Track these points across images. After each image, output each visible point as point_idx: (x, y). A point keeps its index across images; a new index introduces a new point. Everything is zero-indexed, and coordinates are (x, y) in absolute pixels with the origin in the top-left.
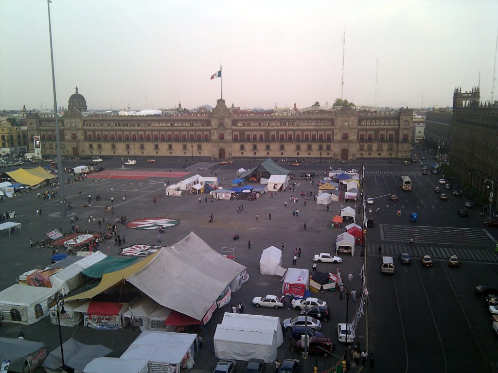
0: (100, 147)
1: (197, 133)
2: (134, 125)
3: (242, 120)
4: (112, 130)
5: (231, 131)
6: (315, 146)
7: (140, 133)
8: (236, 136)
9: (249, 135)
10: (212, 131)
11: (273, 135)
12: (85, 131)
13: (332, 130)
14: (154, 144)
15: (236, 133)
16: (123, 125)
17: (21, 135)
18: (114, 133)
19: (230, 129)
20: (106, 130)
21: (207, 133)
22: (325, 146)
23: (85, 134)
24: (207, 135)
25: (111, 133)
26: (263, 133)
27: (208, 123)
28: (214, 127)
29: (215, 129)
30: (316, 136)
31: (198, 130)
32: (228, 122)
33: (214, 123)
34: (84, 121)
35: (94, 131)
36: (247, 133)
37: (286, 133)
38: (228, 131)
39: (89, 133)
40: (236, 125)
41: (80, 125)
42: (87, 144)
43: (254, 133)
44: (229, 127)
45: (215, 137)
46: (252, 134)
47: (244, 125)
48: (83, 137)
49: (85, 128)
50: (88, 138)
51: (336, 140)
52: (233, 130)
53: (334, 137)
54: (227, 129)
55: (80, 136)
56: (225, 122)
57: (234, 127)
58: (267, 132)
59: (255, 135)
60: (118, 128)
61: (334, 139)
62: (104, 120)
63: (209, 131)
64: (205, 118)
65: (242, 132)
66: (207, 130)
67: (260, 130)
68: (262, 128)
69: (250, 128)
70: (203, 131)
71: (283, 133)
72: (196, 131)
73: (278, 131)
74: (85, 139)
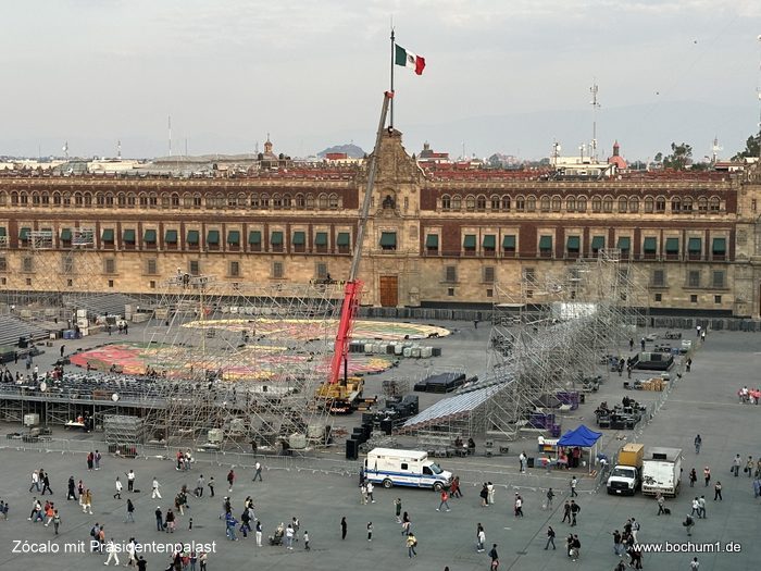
1: (317, 229)
3: (452, 192)
4: (65, 217)
5: (418, 225)
6: (676, 275)
8: (433, 238)
9: (471, 238)
10: (361, 223)
11: (547, 239)
13: (732, 226)
14: (186, 258)
15: (436, 230)
16: (100, 202)
18: (70, 225)
19: (415, 218)
21: (348, 229)
22: (706, 274)
24: (344, 235)
25: (63, 225)
26: (516, 233)
27: (350, 199)
28: (367, 211)
29: (371, 218)
30: (681, 244)
31: (319, 221)
32: (409, 197)
33: (369, 197)
36: (465, 231)
37: (586, 233)
38: (408, 225)
40: (433, 207)
43: (489, 231)
44: (411, 212)
45: (369, 241)
46: (480, 235)
47: (457, 206)
51: (742, 256)
52: (425, 223)
53: (737, 248)
54: (406, 219)
56: (401, 197)
57: (427, 213)
58: (528, 229)
59: (490, 239)
61: (737, 253)
63: (353, 222)
64: (342, 182)
65: (451, 229)
66: (345, 221)
67: (508, 223)
68: (512, 216)
69: (476, 215)
70: (332, 222)
71: (578, 232)
72: (312, 221)
73: (560, 226)
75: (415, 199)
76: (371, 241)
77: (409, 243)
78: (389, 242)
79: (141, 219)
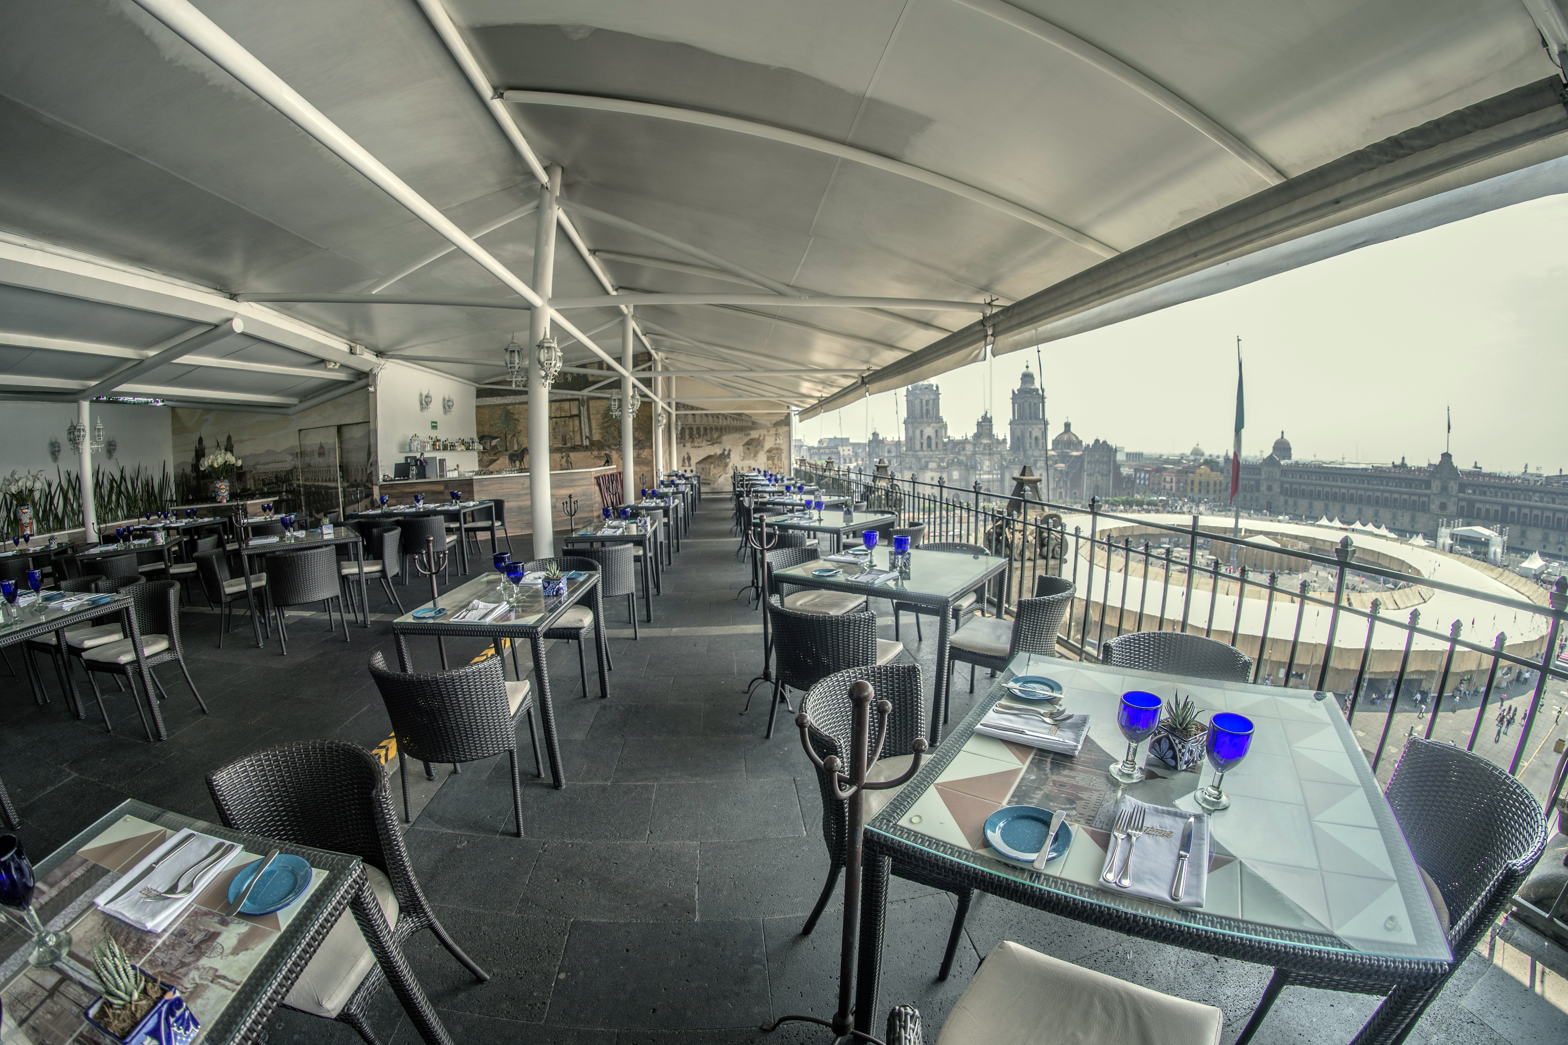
0: (1295, 504)
1: (1413, 498)
2: (1337, 481)
3: (1472, 485)
4: (1311, 485)
5: (1456, 499)
7: (1343, 490)
8: (1462, 507)
9: (1479, 509)
10: (1432, 497)
11: (1513, 513)
12: (1282, 483)
14: (1357, 506)
15: (1464, 504)
16: (1325, 479)
17: (1218, 483)
18: (1313, 488)
19: (1455, 496)
20: (1304, 484)
21: (1426, 499)
23: (1282, 486)
24: (1424, 502)
25: (1310, 488)
26: (1499, 508)
27: (1428, 485)
28: (1435, 491)
29: (1435, 495)
31: (1414, 494)
32: (1453, 486)
33: (1436, 485)
34: (1282, 471)
35: (1291, 484)
36: (1477, 505)
37: (1531, 512)
38: (1453, 499)
39: (1286, 485)
40: (1464, 492)
41: (1278, 476)
42: (1282, 499)
43: (1487, 506)
44: (1454, 494)
45: (1434, 507)
46: (1484, 507)
47: (1474, 493)
48: (1279, 490)
49: (1283, 479)
50: (1284, 492)
52: (1460, 500)
54: (1452, 496)
55: (1276, 488)
56: (1450, 486)
57: (1461, 495)
58: (1505, 507)
59: (1488, 510)
60: (1318, 482)
62: (1303, 472)
63: (1428, 496)
64: (1425, 478)
65: (1471, 503)
66: (1425, 495)
67: (1496, 503)
68: (1499, 499)
69: (1483, 498)
70: (1419, 495)
71: (1527, 511)
72: (1410, 494)
73: (1520, 507)
74: (1281, 493)
75: (1456, 488)
77: (1452, 507)
79: (1340, 487)
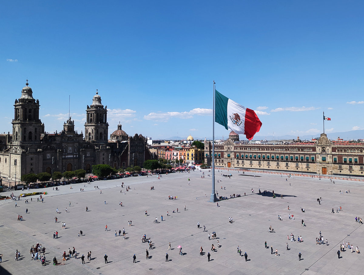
0: (243, 162)
2: (264, 150)
3: (340, 148)
7: (268, 155)
9: (345, 159)
10: (317, 155)
14: (276, 162)
15: (335, 157)
16: (257, 149)
21: (313, 156)
23: (235, 155)
25: (250, 154)
27: (314, 149)
28: (318, 152)
34: (235, 147)
35: (240, 153)
38: (329, 156)
40: (335, 152)
41: (233, 149)
42: (236, 160)
43: (350, 157)
44: (329, 153)
47: (341, 151)
49: (235, 151)
50: (237, 157)
52: (333, 155)
55: (232, 155)
56: (326, 149)
64: (312, 146)
65: (340, 157)
67: (355, 155)
69: (346, 153)
70: (310, 154)
72: (305, 154)
74: (235, 157)
75: (330, 150)
76: (319, 159)
77: (329, 159)
78: (324, 160)
